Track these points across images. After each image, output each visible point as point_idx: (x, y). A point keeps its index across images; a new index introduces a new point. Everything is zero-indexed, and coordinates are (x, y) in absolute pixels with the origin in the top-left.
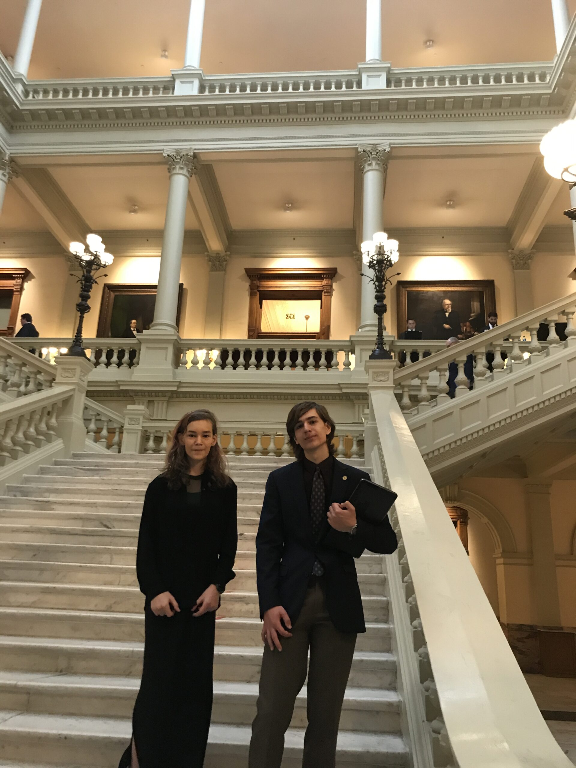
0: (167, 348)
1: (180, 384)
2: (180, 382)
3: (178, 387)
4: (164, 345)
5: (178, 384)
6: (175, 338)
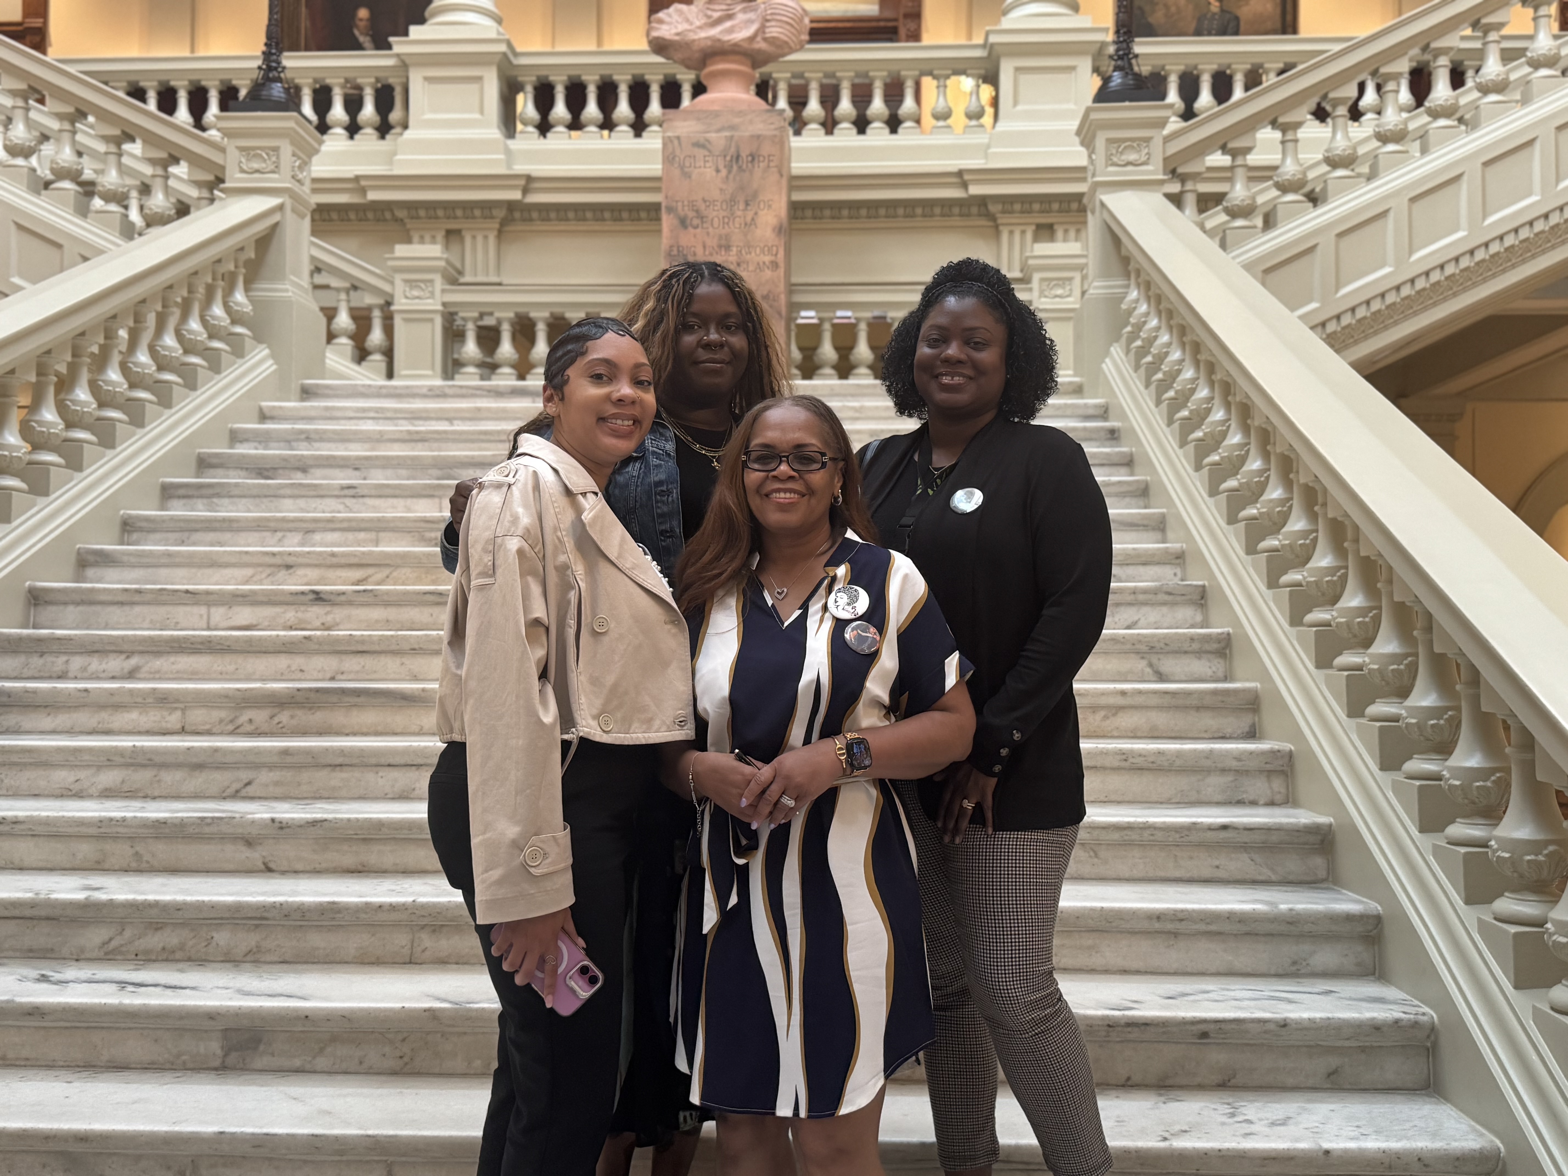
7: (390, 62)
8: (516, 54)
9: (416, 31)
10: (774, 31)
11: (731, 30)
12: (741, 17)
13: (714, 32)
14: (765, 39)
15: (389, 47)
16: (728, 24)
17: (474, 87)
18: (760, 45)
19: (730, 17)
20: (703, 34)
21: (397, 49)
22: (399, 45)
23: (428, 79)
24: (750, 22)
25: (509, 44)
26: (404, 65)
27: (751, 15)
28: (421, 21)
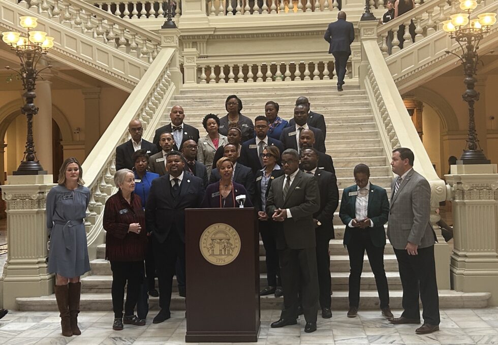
1: (215, 30)
2: (215, 28)
3: (214, 32)
5: (214, 29)
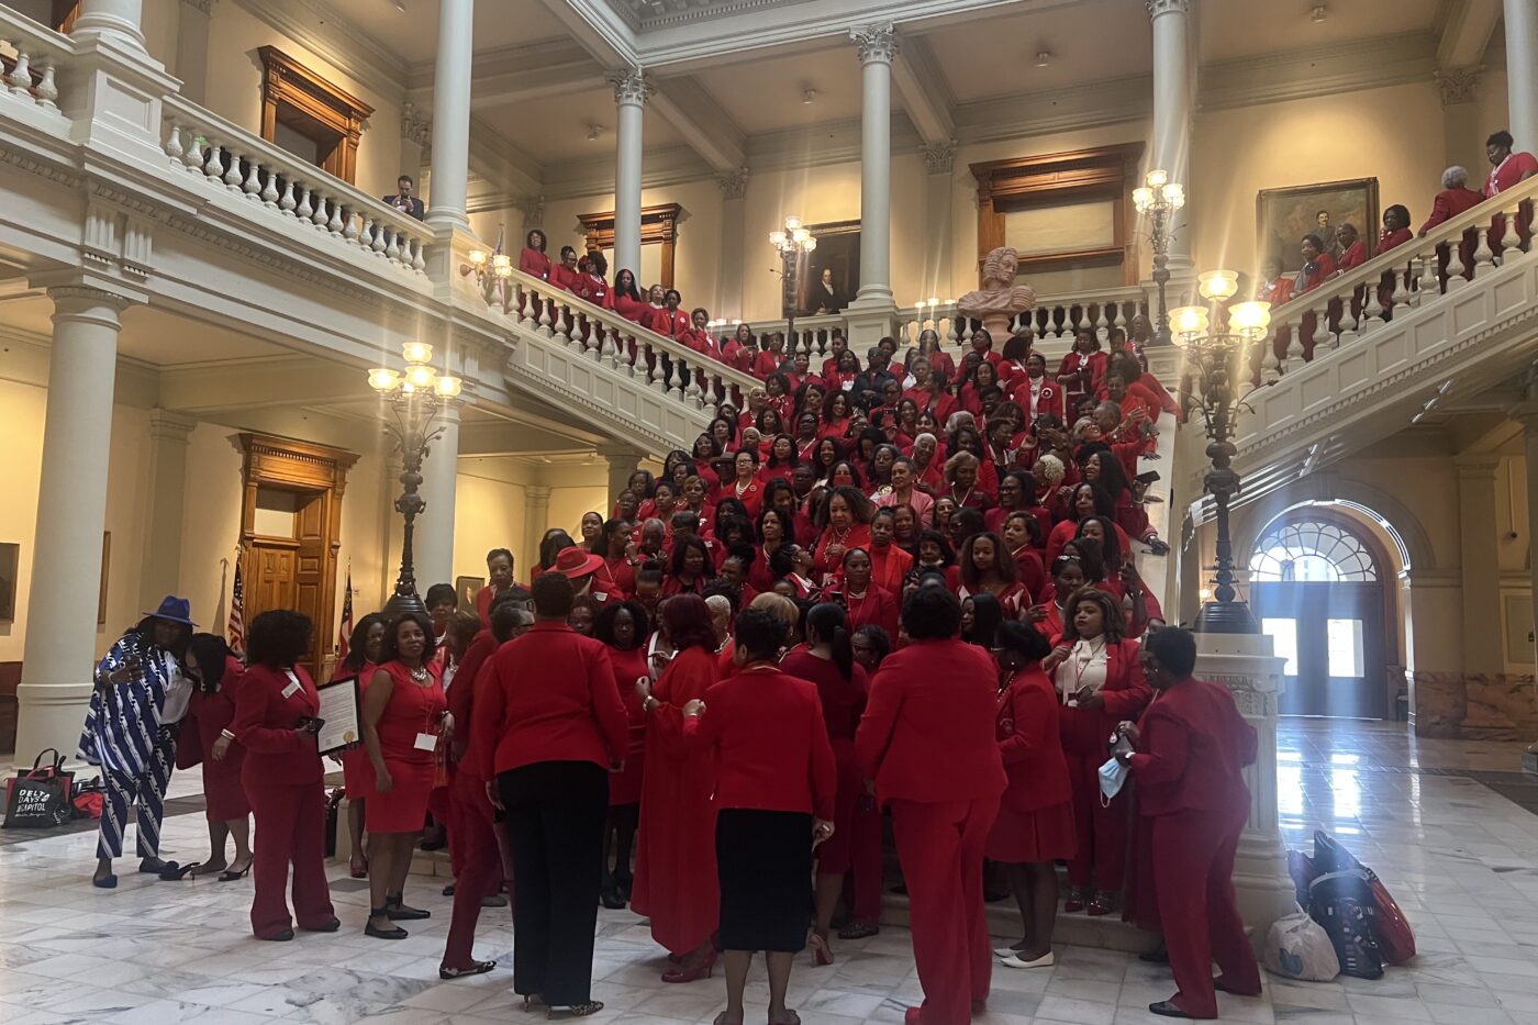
0: (881, 325)
4: (879, 322)
6: (893, 310)
7: (840, 319)
8: (899, 311)
9: (851, 305)
10: (1017, 302)
11: (995, 304)
12: (1001, 297)
13: (988, 305)
14: (1014, 306)
15: (839, 313)
16: (994, 301)
17: (879, 329)
18: (1011, 308)
19: (995, 297)
20: (983, 306)
21: (843, 314)
22: (843, 313)
23: (857, 327)
24: (1005, 298)
25: (896, 307)
26: (846, 321)
27: (1006, 295)
28: (854, 298)
